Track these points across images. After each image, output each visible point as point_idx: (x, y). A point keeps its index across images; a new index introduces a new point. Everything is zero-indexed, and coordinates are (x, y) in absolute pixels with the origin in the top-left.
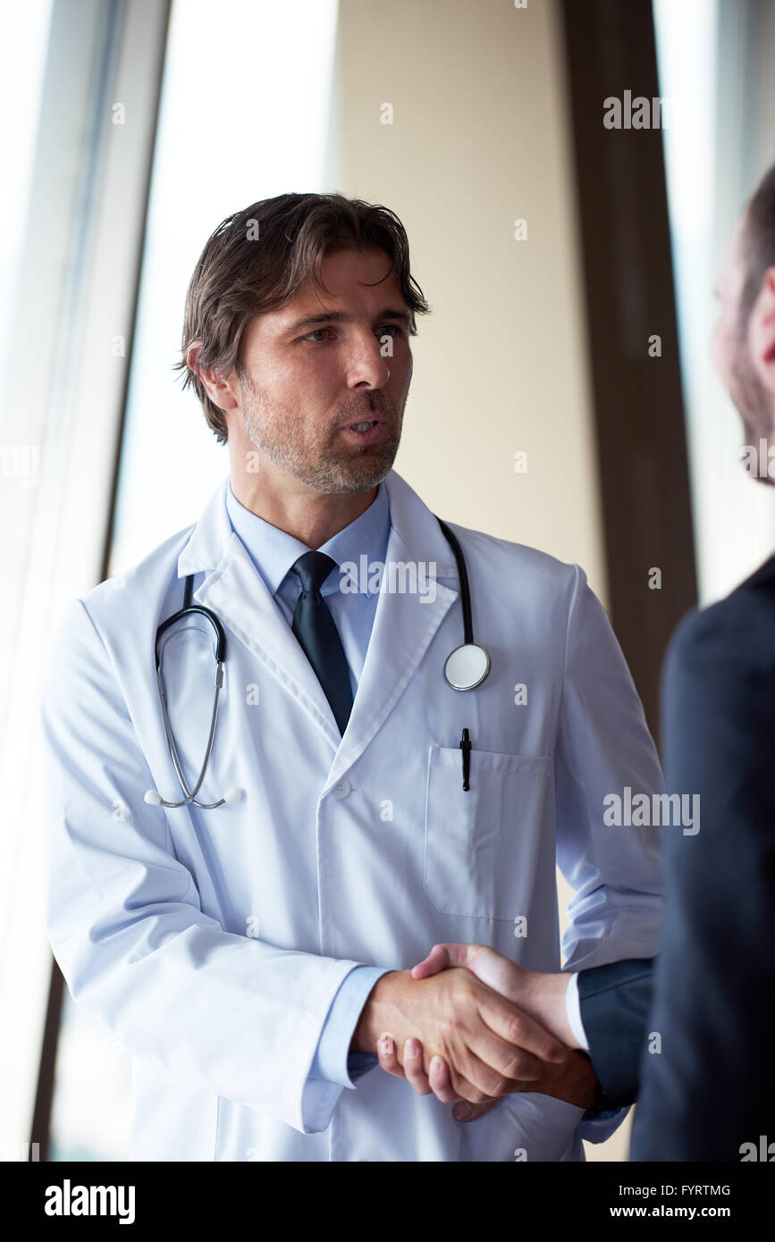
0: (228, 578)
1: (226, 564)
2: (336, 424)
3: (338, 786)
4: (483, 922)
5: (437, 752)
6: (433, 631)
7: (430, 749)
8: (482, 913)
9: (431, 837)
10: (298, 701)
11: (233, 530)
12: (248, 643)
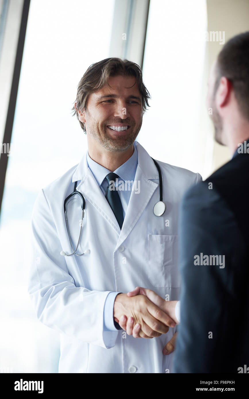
1: (86, 178)
5: (151, 236)
6: (150, 197)
7: (148, 235)
8: (167, 286)
9: (150, 263)
10: (108, 221)
11: (88, 167)
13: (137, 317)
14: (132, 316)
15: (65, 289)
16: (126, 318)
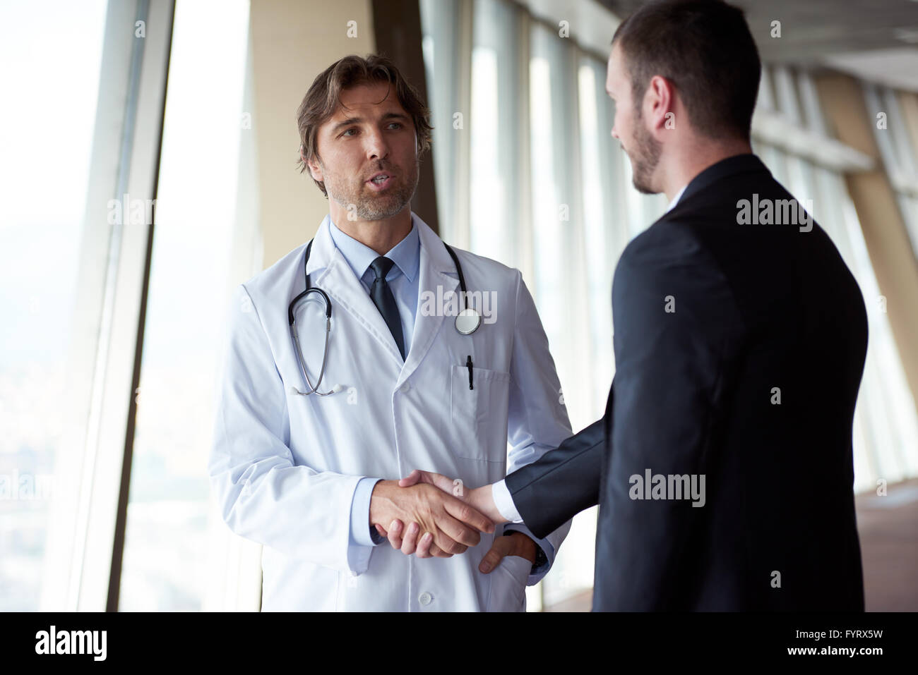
0: (334, 272)
1: (333, 265)
2: (363, 180)
3: (403, 386)
4: (482, 462)
5: (455, 368)
7: (452, 367)
8: (481, 457)
9: (455, 414)
10: (377, 339)
11: (336, 246)
12: (347, 307)
13: (426, 522)
14: (416, 521)
15: (273, 472)
16: (402, 524)
